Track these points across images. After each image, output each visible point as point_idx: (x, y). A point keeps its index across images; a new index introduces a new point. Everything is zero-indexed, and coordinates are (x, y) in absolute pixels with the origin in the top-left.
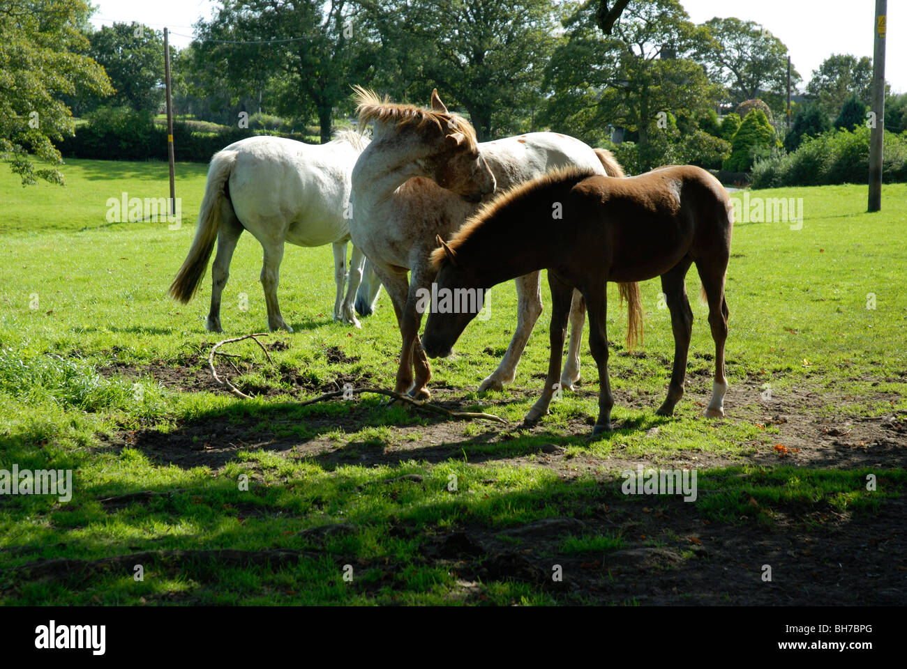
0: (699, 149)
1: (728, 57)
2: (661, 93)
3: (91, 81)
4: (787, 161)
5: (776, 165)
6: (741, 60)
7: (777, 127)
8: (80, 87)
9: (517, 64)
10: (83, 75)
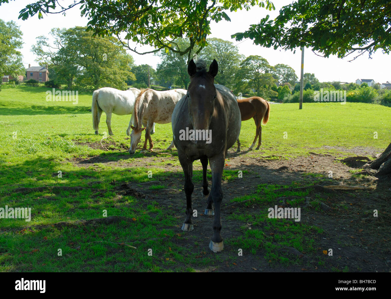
0: (271, 94)
1: (282, 73)
2: (262, 81)
3: (131, 77)
4: (291, 97)
5: (289, 98)
6: (284, 74)
7: (291, 90)
8: (129, 79)
9: (231, 74)
10: (129, 76)
